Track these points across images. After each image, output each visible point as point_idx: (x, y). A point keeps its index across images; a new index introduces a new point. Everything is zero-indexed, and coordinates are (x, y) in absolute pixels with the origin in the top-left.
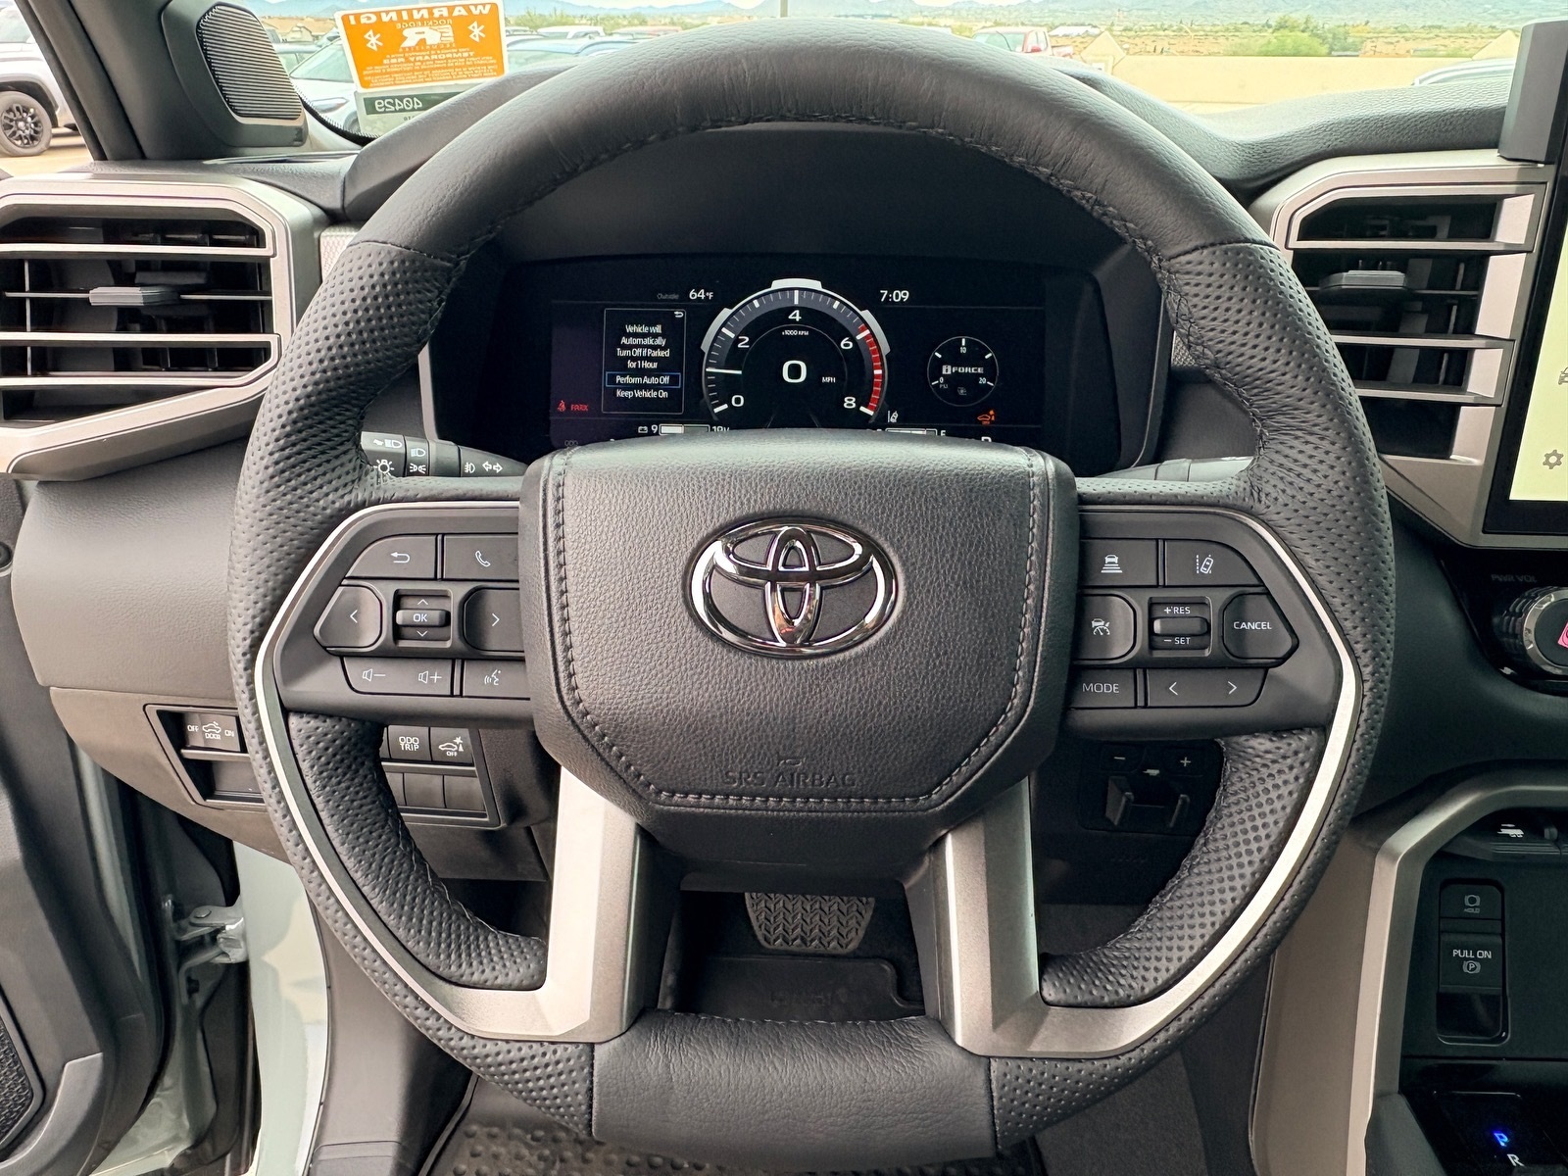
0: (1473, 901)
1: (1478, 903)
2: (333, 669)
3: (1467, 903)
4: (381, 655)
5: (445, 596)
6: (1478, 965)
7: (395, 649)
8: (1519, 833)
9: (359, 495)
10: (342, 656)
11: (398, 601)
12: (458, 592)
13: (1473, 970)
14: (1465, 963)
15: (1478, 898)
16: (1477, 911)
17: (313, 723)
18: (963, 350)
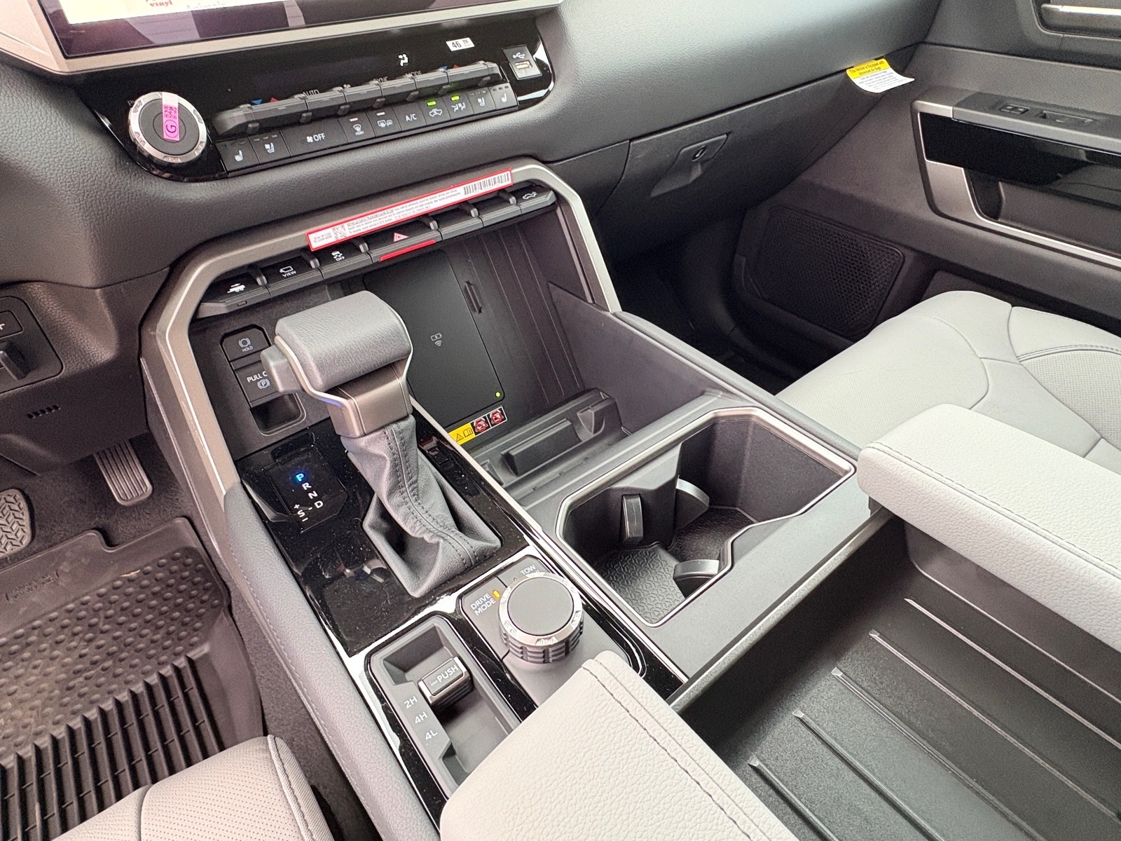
0: (245, 343)
1: (249, 343)
3: (242, 345)
6: (267, 380)
8: (242, 287)
13: (265, 385)
14: (259, 384)
15: (247, 340)
16: (251, 348)
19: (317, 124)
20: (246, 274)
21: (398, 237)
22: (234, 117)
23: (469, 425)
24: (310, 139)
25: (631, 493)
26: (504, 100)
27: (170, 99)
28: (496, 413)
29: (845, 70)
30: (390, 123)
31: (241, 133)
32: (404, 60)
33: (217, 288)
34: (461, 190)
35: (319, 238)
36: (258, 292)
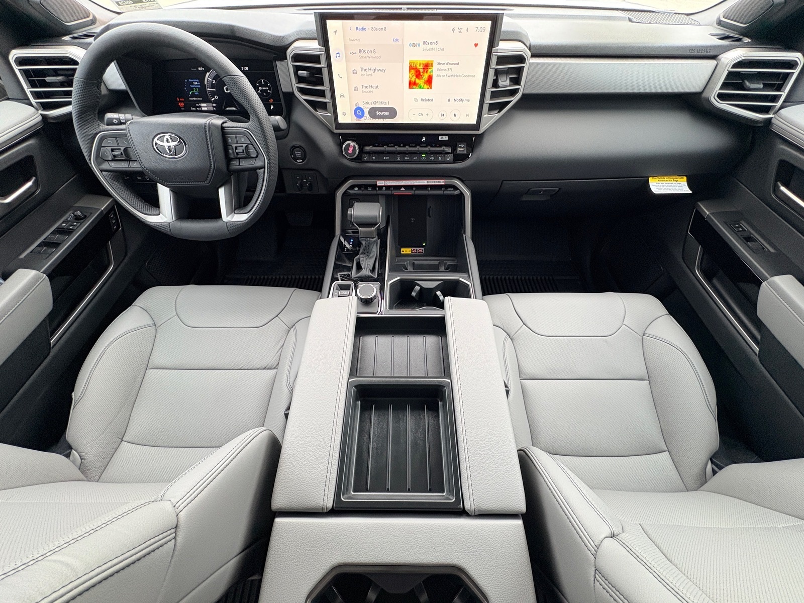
2: (106, 163)
4: (113, 160)
5: (120, 149)
7: (115, 159)
8: (358, 189)
9: (99, 130)
10: (108, 161)
11: (112, 150)
12: (123, 148)
17: (107, 173)
18: (263, 83)
19: (388, 154)
20: (360, 186)
21: (403, 189)
22: (368, 148)
23: (411, 249)
24: (384, 158)
25: (419, 285)
26: (448, 159)
27: (352, 144)
28: (421, 250)
29: (649, 177)
30: (408, 158)
31: (368, 153)
32: (424, 139)
33: (352, 187)
34: (426, 181)
35: (380, 183)
36: (360, 192)
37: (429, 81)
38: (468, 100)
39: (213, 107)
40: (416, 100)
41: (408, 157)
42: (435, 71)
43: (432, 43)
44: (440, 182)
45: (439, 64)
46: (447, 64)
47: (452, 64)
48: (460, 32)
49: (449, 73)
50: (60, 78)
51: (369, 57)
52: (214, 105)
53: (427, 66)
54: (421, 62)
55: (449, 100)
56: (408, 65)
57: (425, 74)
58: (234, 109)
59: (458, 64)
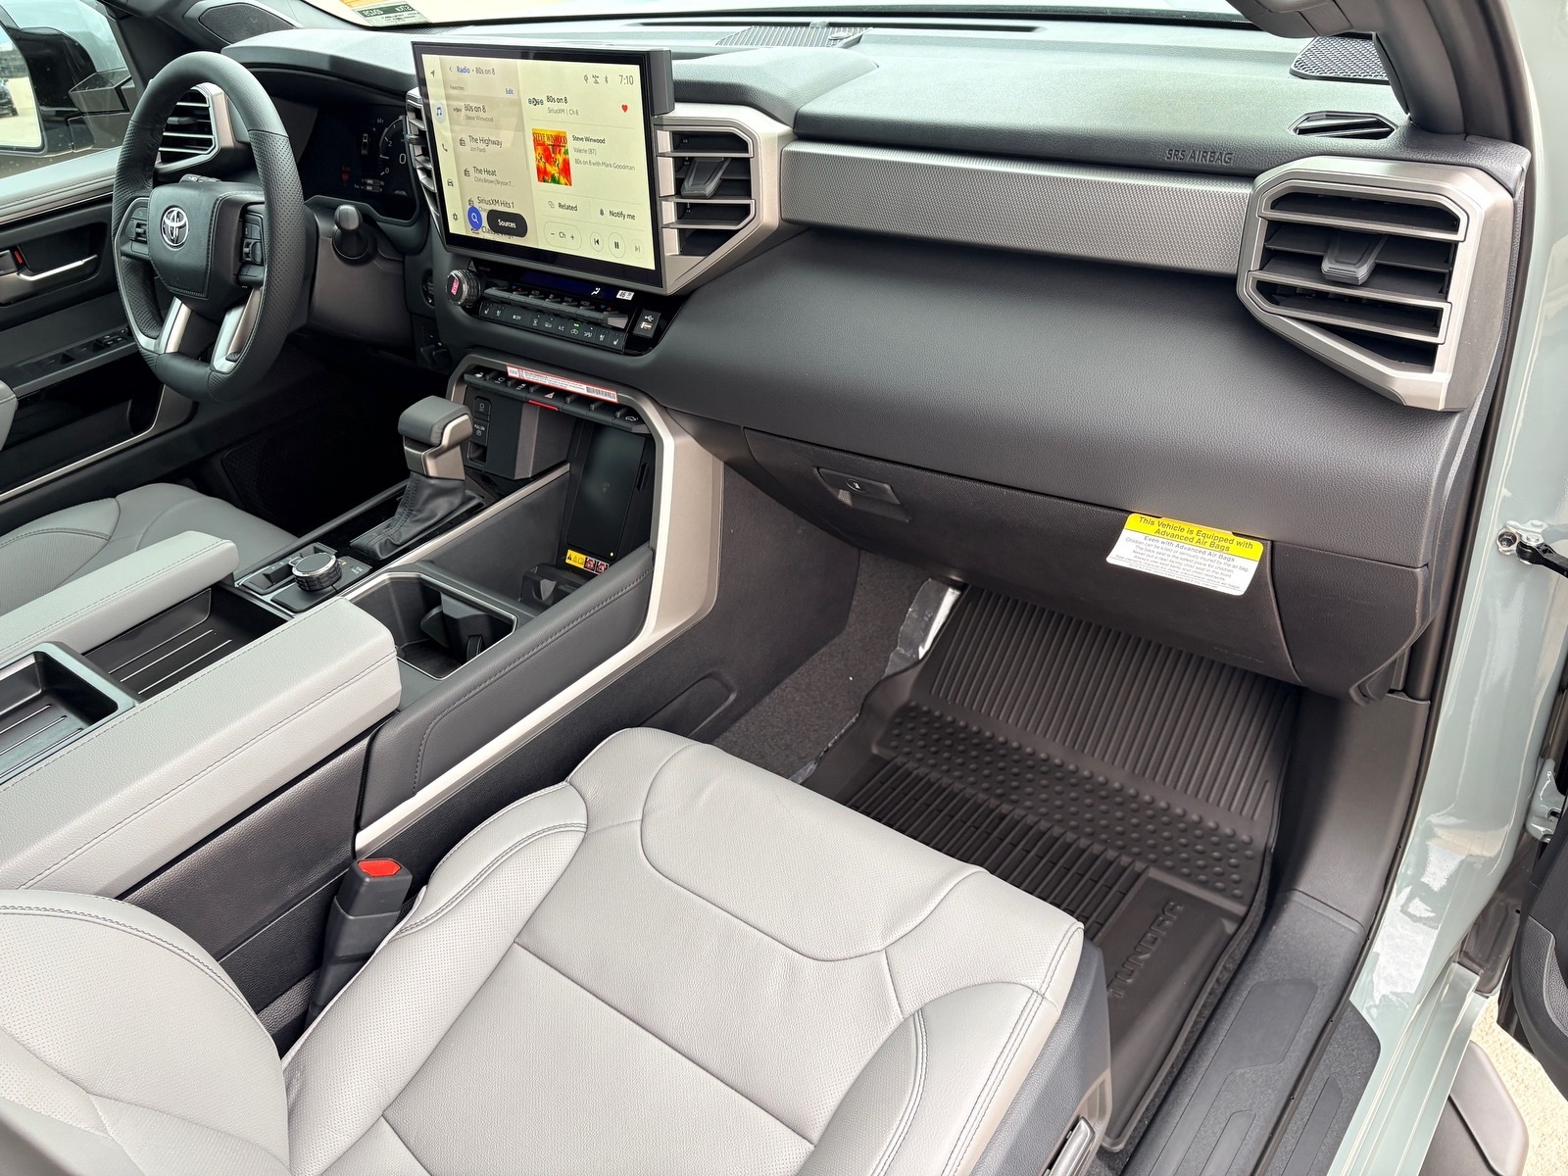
1: (483, 407)
3: (480, 407)
4: (135, 240)
7: (137, 239)
9: (137, 194)
11: (138, 225)
19: (519, 311)
20: (486, 372)
21: (550, 395)
22: (489, 291)
23: (584, 557)
24: (514, 317)
26: (615, 344)
30: (550, 326)
31: (490, 300)
32: (596, 292)
33: (474, 371)
34: (585, 386)
35: (513, 372)
36: (485, 384)
37: (566, 170)
38: (633, 217)
39: (381, 187)
40: (551, 204)
41: (550, 323)
42: (573, 150)
43: (559, 100)
44: (609, 395)
45: (576, 139)
46: (587, 139)
47: (595, 141)
48: (596, 82)
49: (593, 158)
50: (184, 120)
51: (478, 118)
52: (382, 183)
53: (559, 141)
54: (549, 133)
55: (602, 213)
56: (532, 137)
57: (558, 156)
58: (404, 193)
59: (603, 141)
